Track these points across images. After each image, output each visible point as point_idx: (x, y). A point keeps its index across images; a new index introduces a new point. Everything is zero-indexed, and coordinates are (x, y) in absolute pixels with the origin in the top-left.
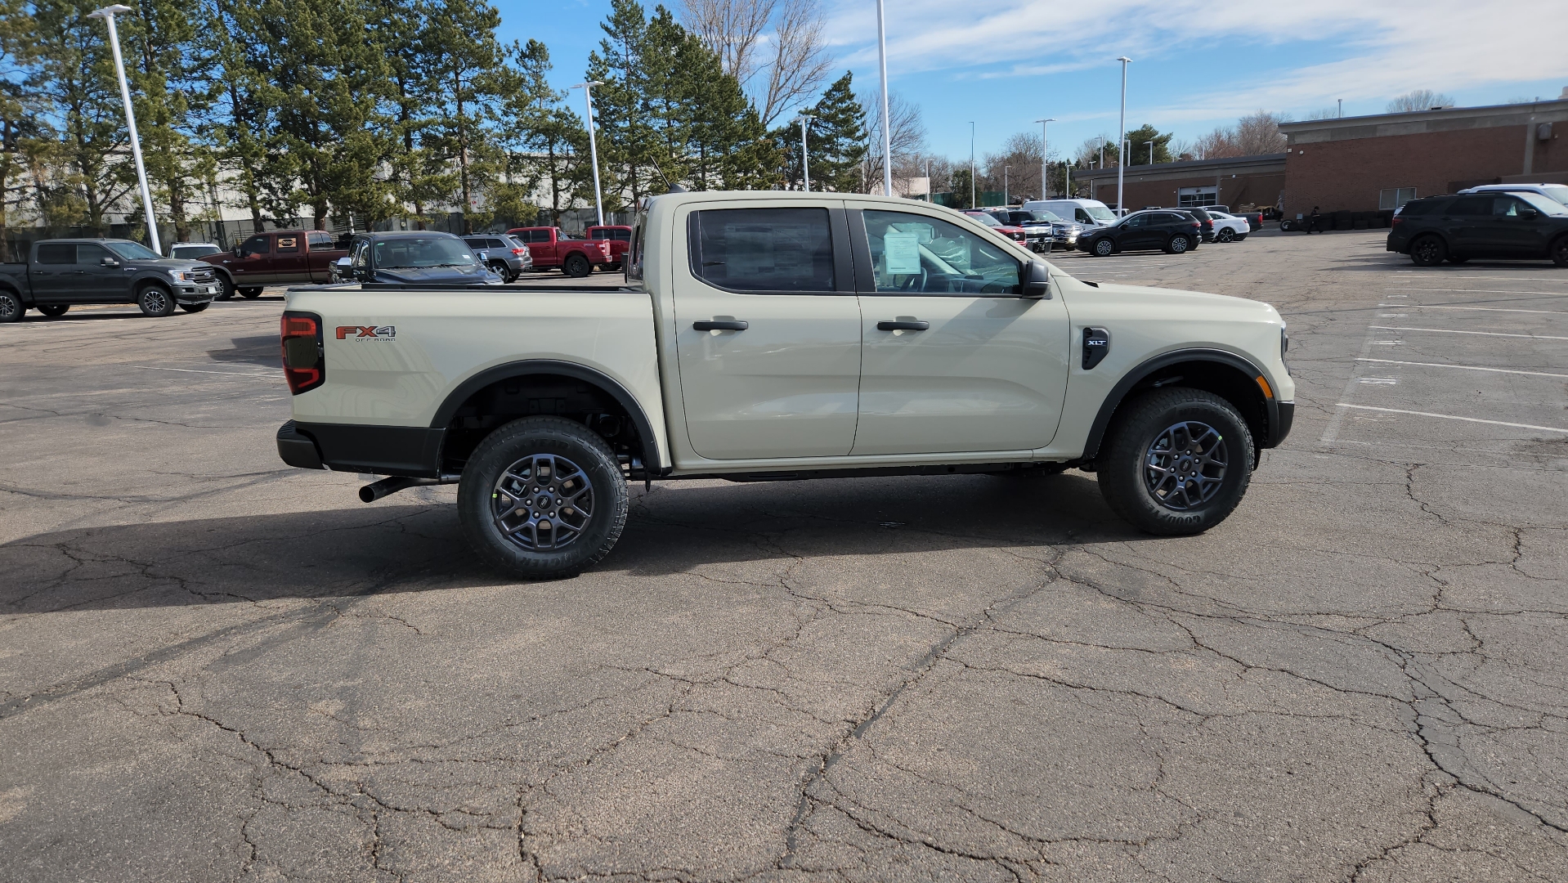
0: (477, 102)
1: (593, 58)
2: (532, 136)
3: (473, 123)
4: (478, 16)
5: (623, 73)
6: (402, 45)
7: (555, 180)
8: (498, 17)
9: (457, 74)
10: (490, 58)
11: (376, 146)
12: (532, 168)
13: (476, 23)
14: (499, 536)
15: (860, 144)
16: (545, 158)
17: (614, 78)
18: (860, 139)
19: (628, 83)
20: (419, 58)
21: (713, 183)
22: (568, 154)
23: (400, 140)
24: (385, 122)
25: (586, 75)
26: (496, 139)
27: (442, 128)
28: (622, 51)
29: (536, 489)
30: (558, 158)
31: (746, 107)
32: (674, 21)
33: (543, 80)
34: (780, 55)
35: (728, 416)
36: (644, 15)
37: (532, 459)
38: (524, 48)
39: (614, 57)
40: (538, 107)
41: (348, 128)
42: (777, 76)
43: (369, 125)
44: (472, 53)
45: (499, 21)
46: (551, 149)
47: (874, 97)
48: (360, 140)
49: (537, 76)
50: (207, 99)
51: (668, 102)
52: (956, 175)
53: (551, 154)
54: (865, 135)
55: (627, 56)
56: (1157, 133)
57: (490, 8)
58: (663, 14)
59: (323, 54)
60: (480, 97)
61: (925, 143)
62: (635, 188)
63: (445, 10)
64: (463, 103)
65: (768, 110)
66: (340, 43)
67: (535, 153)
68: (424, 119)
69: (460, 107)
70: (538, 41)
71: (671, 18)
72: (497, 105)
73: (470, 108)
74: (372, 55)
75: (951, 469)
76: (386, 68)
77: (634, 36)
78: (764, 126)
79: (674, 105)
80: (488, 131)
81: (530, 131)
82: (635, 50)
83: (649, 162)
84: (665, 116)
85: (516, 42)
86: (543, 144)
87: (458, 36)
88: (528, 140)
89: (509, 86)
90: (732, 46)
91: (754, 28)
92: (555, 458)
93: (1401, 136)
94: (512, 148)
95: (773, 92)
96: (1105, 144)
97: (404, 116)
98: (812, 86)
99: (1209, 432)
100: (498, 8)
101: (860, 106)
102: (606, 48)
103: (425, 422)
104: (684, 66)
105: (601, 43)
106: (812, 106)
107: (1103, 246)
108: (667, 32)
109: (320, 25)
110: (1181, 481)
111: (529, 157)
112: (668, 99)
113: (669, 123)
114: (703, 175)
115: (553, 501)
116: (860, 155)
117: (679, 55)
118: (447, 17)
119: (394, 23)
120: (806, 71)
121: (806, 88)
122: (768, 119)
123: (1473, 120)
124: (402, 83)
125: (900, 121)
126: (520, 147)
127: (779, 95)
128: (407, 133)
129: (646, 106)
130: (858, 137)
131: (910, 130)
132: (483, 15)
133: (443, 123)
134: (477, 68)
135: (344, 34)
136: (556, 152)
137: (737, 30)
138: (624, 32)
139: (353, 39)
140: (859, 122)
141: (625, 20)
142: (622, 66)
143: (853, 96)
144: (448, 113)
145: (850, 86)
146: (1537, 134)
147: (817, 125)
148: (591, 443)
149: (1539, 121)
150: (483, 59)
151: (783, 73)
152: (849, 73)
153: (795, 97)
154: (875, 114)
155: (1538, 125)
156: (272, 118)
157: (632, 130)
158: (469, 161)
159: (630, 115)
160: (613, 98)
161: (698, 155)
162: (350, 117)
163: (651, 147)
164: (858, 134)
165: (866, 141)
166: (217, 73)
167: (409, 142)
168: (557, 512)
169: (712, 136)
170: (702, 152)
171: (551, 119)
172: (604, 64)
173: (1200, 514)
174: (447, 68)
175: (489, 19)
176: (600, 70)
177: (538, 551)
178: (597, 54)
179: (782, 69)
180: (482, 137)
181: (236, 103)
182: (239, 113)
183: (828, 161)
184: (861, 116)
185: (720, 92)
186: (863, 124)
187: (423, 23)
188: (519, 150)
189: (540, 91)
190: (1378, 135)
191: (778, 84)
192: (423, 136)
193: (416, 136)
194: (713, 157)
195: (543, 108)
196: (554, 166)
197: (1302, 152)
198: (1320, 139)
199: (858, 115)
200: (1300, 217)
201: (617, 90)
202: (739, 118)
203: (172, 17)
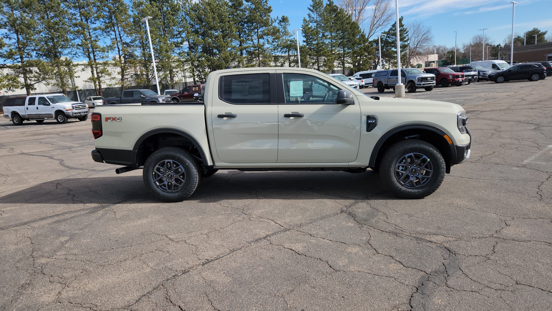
0: (263, 39)
1: (305, 20)
2: (282, 49)
3: (262, 46)
4: (265, 9)
5: (315, 24)
6: (240, 22)
7: (290, 63)
8: (271, 9)
9: (258, 30)
10: (268, 23)
11: (230, 56)
12: (282, 60)
13: (264, 12)
14: (155, 187)
15: (406, 43)
16: (286, 56)
17: (312, 26)
18: (406, 41)
19: (317, 28)
20: (246, 25)
21: (347, 61)
22: (294, 54)
23: (239, 53)
24: (234, 48)
25: (302, 26)
26: (270, 51)
27: (252, 48)
28: (315, 17)
29: (167, 171)
30: (291, 56)
31: (360, 33)
32: (334, 4)
33: (287, 29)
34: (375, 13)
35: (231, 148)
36: (323, 3)
37: (165, 161)
38: (281, 19)
39: (312, 19)
40: (285, 39)
41: (222, 50)
42: (374, 20)
43: (229, 49)
44: (262, 22)
45: (272, 10)
46: (289, 53)
47: (412, 25)
48: (225, 54)
49: (285, 28)
50: (180, 44)
51: (331, 33)
52: (448, 53)
53: (289, 54)
54: (408, 40)
55: (317, 18)
56: (540, 31)
57: (269, 6)
58: (330, 2)
59: (215, 27)
60: (265, 37)
61: (433, 41)
62: (318, 65)
63: (254, 8)
64: (260, 39)
65: (369, 33)
66: (220, 22)
67: (283, 55)
68: (246, 46)
69: (258, 40)
70: (285, 16)
71: (333, 3)
72: (270, 39)
73: (261, 41)
74: (230, 26)
75: (323, 169)
76: (234, 30)
77: (319, 11)
78: (368, 39)
79: (334, 34)
80: (268, 48)
81: (282, 47)
82: (320, 16)
83: (323, 55)
84: (329, 38)
85: (277, 17)
86: (286, 51)
87: (258, 17)
88: (281, 50)
89: (275, 33)
90: (357, 10)
91: (365, 4)
92: (173, 161)
94: (276, 53)
95: (372, 26)
96: (517, 37)
97: (241, 45)
98: (387, 23)
99: (423, 157)
100: (271, 6)
101: (406, 29)
102: (309, 16)
103: (131, 149)
104: (337, 20)
105: (308, 15)
106: (387, 30)
107: (500, 79)
108: (332, 9)
109: (214, 17)
110: (412, 177)
111: (281, 56)
112: (331, 32)
113: (331, 41)
114: (344, 58)
115: (173, 176)
116: (406, 47)
117: (336, 16)
118: (255, 11)
119: (238, 14)
120: (384, 18)
121: (384, 24)
122: (369, 36)
124: (240, 35)
125: (423, 33)
126: (278, 53)
127: (374, 27)
128: (241, 51)
129: (323, 35)
130: (405, 41)
131: (427, 37)
132: (266, 9)
133: (252, 47)
134: (264, 27)
135: (222, 20)
136: (290, 54)
137: (359, 5)
138: (316, 10)
139: (224, 21)
140: (406, 35)
141: (316, 6)
142: (315, 22)
143: (403, 25)
144: (254, 43)
145: (402, 22)
147: (389, 37)
148: (184, 156)
150: (266, 24)
151: (376, 19)
152: (402, 17)
153: (380, 27)
154: (413, 31)
156: (200, 49)
157: (317, 44)
158: (261, 59)
159: (317, 39)
160: (311, 33)
161: (342, 51)
162: (222, 47)
163: (324, 50)
164: (405, 39)
165: (409, 42)
166: (184, 35)
167: (242, 54)
168: (174, 179)
169: (347, 44)
170: (344, 50)
171: (289, 42)
172: (308, 22)
173: (420, 190)
174: (255, 28)
175: (268, 10)
176: (307, 24)
177: (168, 192)
178: (306, 18)
179: (375, 18)
180: (265, 51)
181: (189, 45)
182: (190, 48)
183: (393, 51)
184: (407, 33)
185: (351, 28)
186: (407, 36)
187: (247, 13)
188: (278, 54)
189: (286, 33)
191: (374, 23)
192: (247, 51)
193: (244, 51)
194: (347, 52)
195: (286, 39)
196: (289, 59)
199: (406, 32)
201: (312, 30)
202: (358, 37)
203: (170, 19)
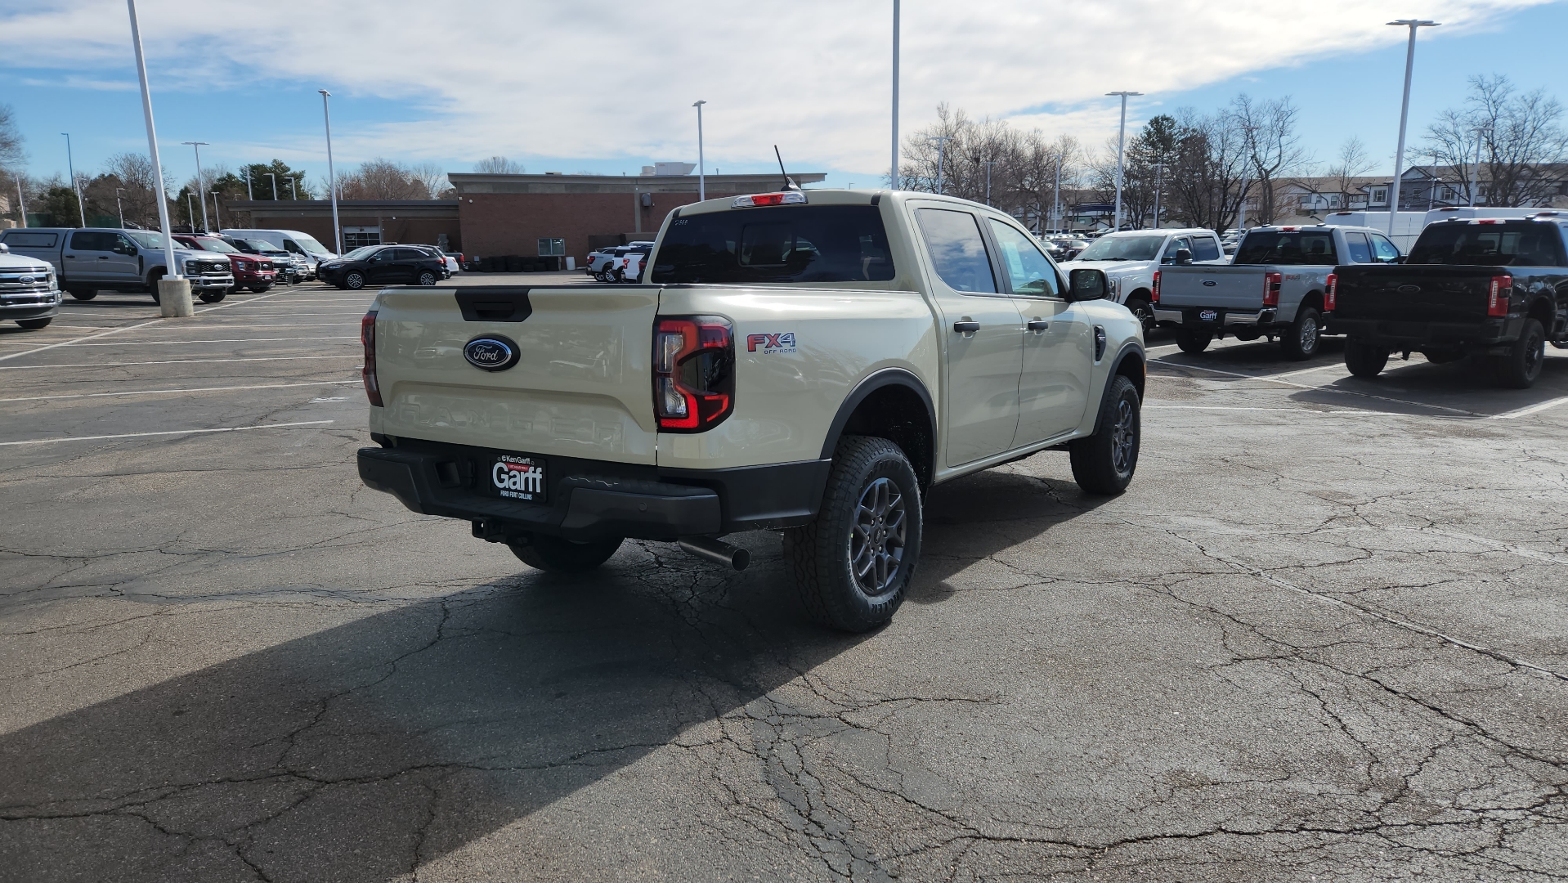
14: (856, 584)
52: (53, 193)
56: (289, 170)
61: (24, 152)
92: (888, 482)
93: (547, 195)
96: (225, 175)
107: (355, 279)
123: (597, 186)
146: (641, 202)
149: (642, 191)
155: (641, 194)
168: (884, 544)
177: (876, 594)
190: (530, 191)
197: (471, 201)
198: (485, 190)
200: (477, 259)
